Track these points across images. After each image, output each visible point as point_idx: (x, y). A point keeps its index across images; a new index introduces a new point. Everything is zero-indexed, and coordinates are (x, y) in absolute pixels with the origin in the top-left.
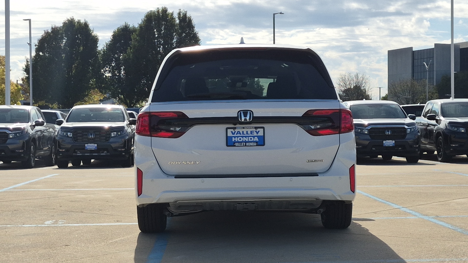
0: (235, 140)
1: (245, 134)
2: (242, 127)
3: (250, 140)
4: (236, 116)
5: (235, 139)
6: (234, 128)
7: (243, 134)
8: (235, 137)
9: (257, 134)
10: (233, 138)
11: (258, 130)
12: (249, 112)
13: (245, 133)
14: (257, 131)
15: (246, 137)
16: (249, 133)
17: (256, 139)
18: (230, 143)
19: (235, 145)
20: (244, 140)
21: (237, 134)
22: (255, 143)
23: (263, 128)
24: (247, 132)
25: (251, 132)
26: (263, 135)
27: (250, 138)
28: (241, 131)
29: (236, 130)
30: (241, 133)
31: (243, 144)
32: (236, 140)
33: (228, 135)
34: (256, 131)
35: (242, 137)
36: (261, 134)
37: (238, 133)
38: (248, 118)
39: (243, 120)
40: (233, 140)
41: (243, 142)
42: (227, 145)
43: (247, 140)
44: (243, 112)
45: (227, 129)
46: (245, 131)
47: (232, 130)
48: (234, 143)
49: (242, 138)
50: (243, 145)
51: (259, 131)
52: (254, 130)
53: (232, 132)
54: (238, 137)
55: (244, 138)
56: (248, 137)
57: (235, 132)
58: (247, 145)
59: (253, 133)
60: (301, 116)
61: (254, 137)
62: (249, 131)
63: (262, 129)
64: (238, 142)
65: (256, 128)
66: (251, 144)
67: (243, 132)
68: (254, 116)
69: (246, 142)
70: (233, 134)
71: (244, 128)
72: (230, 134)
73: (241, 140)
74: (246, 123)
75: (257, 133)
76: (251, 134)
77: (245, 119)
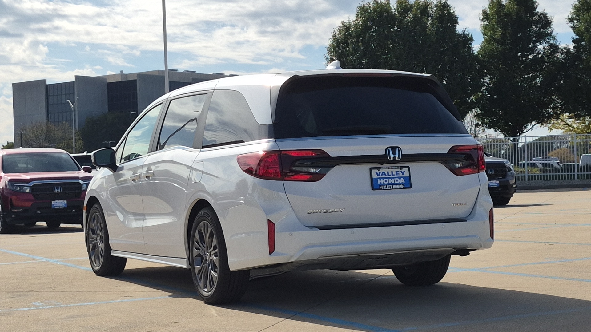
0: (380, 183)
1: (390, 175)
2: (387, 167)
3: (396, 182)
4: (384, 153)
5: (380, 181)
6: (379, 169)
7: (388, 175)
8: (380, 179)
9: (403, 175)
10: (379, 180)
11: (403, 170)
12: (397, 148)
13: (390, 173)
14: (403, 172)
15: (391, 178)
16: (394, 173)
17: (402, 181)
18: (375, 186)
19: (382, 188)
20: (390, 183)
21: (382, 175)
22: (402, 185)
23: (408, 167)
24: (392, 172)
25: (396, 172)
26: (408, 175)
27: (396, 179)
28: (386, 171)
29: (381, 171)
30: (386, 174)
31: (389, 187)
32: (382, 183)
33: (373, 177)
34: (401, 172)
35: (388, 178)
36: (406, 174)
37: (384, 174)
38: (397, 156)
39: (392, 159)
40: (379, 183)
41: (388, 184)
42: (373, 189)
43: (393, 182)
44: (391, 149)
45: (371, 169)
46: (390, 171)
47: (377, 171)
48: (380, 186)
49: (387, 180)
50: (390, 189)
51: (404, 172)
52: (399, 170)
53: (377, 173)
54: (383, 178)
55: (390, 179)
56: (394, 178)
57: (380, 173)
58: (394, 188)
59: (398, 174)
60: (447, 153)
61: (400, 178)
62: (394, 171)
63: (408, 169)
64: (384, 185)
65: (401, 168)
66: (398, 187)
67: (388, 172)
68: (403, 153)
69: (393, 184)
70: (378, 175)
71: (388, 168)
72: (375, 176)
73: (387, 182)
74: (394, 161)
75: (403, 173)
76: (397, 175)
77: (394, 158)
